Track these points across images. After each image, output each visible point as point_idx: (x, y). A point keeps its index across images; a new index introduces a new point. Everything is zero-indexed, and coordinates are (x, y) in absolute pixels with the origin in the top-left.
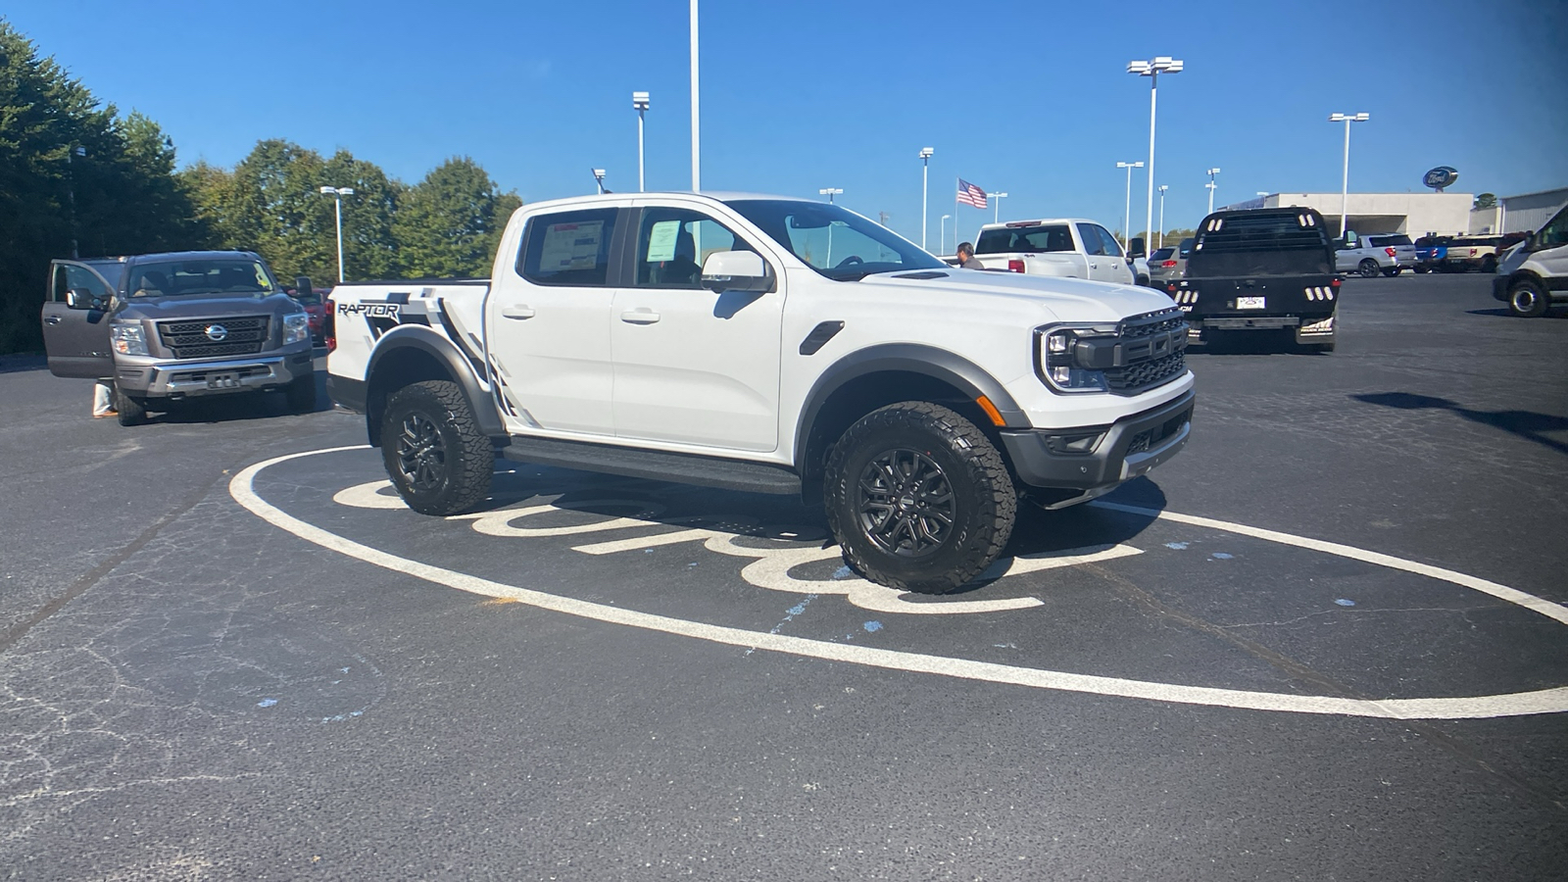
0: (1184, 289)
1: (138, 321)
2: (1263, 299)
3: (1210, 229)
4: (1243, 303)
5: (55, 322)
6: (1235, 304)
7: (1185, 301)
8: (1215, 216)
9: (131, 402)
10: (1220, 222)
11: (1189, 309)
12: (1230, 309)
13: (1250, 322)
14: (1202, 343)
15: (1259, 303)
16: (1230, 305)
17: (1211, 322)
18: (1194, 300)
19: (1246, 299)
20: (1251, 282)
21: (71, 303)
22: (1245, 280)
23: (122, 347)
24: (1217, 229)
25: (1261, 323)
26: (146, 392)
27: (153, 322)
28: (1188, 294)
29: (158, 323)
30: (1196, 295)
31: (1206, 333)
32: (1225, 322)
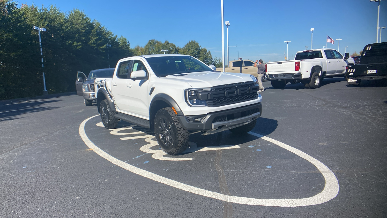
0: (351, 68)
1: (86, 84)
2: (376, 70)
3: (367, 49)
4: (369, 72)
5: (77, 84)
6: (367, 72)
7: (351, 72)
8: (369, 45)
9: (87, 101)
10: (370, 47)
11: (352, 74)
12: (365, 74)
13: (371, 77)
14: (357, 84)
15: (375, 72)
16: (365, 72)
17: (359, 78)
18: (354, 71)
19: (370, 71)
20: (371, 66)
21: (79, 81)
22: (369, 65)
23: (84, 90)
24: (370, 49)
25: (374, 78)
26: (88, 99)
27: (89, 84)
28: (352, 69)
29: (90, 85)
30: (354, 70)
31: (359, 81)
32: (363, 78)
